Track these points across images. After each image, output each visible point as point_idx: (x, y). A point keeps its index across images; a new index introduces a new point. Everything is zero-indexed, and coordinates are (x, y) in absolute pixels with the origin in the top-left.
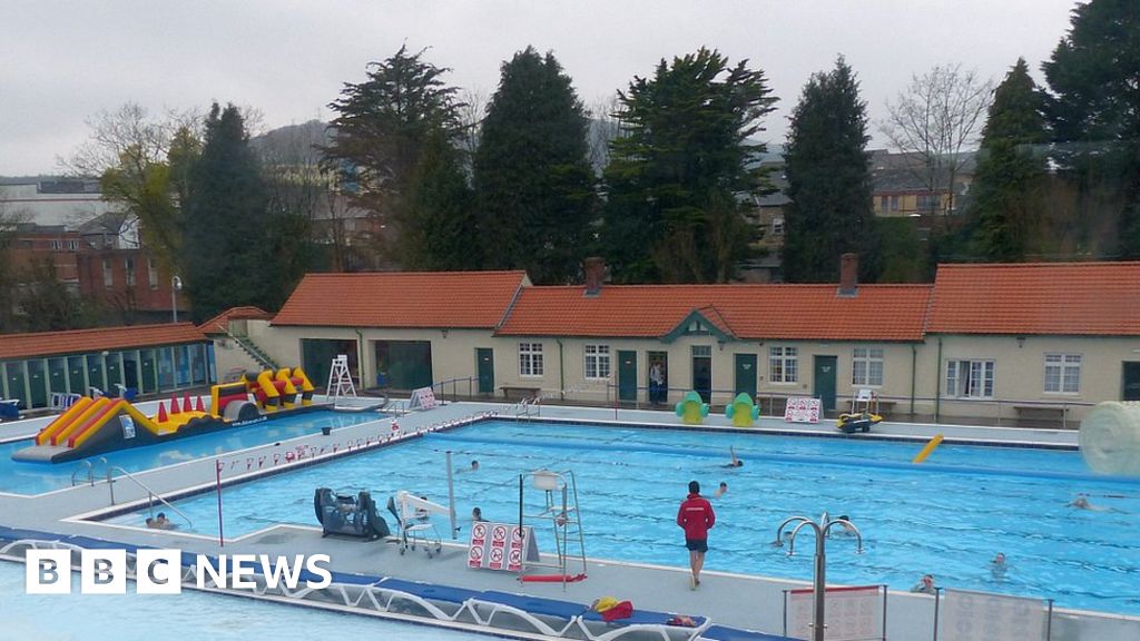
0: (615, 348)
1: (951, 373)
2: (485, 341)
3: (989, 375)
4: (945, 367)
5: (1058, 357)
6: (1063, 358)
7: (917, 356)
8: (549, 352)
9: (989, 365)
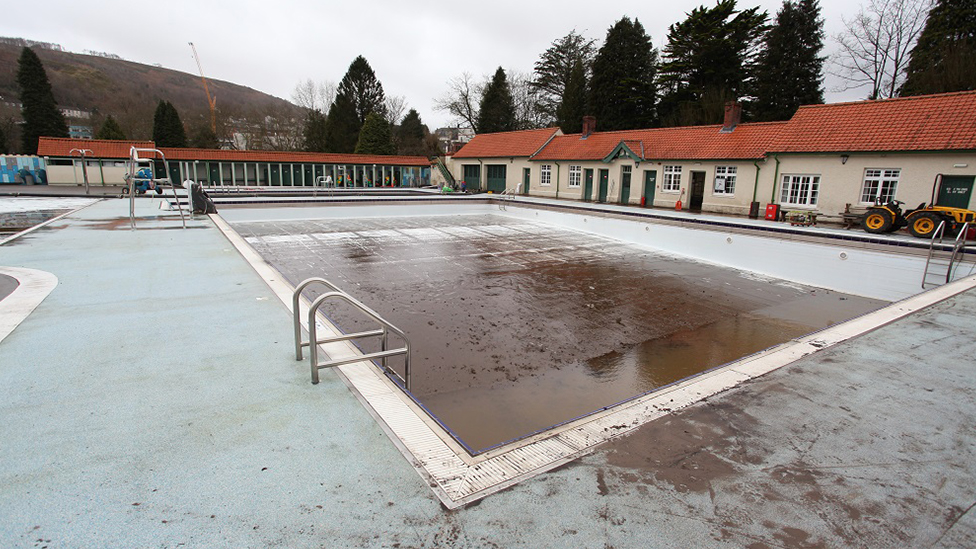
0: (584, 166)
1: (785, 186)
2: (527, 164)
3: (815, 187)
4: (781, 181)
5: (877, 174)
6: (883, 173)
7: (760, 172)
8: (554, 169)
9: (816, 180)
